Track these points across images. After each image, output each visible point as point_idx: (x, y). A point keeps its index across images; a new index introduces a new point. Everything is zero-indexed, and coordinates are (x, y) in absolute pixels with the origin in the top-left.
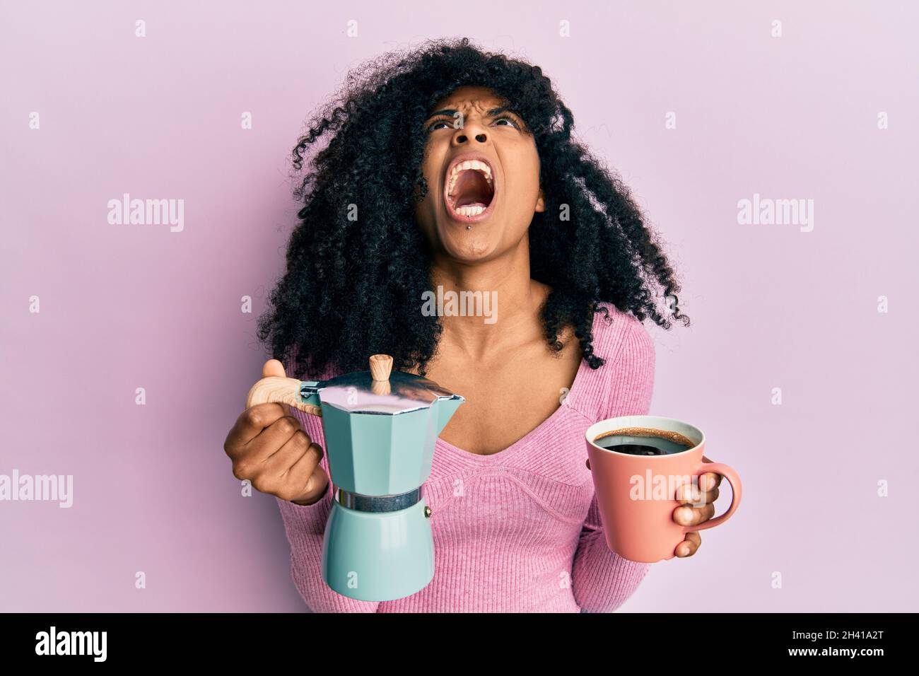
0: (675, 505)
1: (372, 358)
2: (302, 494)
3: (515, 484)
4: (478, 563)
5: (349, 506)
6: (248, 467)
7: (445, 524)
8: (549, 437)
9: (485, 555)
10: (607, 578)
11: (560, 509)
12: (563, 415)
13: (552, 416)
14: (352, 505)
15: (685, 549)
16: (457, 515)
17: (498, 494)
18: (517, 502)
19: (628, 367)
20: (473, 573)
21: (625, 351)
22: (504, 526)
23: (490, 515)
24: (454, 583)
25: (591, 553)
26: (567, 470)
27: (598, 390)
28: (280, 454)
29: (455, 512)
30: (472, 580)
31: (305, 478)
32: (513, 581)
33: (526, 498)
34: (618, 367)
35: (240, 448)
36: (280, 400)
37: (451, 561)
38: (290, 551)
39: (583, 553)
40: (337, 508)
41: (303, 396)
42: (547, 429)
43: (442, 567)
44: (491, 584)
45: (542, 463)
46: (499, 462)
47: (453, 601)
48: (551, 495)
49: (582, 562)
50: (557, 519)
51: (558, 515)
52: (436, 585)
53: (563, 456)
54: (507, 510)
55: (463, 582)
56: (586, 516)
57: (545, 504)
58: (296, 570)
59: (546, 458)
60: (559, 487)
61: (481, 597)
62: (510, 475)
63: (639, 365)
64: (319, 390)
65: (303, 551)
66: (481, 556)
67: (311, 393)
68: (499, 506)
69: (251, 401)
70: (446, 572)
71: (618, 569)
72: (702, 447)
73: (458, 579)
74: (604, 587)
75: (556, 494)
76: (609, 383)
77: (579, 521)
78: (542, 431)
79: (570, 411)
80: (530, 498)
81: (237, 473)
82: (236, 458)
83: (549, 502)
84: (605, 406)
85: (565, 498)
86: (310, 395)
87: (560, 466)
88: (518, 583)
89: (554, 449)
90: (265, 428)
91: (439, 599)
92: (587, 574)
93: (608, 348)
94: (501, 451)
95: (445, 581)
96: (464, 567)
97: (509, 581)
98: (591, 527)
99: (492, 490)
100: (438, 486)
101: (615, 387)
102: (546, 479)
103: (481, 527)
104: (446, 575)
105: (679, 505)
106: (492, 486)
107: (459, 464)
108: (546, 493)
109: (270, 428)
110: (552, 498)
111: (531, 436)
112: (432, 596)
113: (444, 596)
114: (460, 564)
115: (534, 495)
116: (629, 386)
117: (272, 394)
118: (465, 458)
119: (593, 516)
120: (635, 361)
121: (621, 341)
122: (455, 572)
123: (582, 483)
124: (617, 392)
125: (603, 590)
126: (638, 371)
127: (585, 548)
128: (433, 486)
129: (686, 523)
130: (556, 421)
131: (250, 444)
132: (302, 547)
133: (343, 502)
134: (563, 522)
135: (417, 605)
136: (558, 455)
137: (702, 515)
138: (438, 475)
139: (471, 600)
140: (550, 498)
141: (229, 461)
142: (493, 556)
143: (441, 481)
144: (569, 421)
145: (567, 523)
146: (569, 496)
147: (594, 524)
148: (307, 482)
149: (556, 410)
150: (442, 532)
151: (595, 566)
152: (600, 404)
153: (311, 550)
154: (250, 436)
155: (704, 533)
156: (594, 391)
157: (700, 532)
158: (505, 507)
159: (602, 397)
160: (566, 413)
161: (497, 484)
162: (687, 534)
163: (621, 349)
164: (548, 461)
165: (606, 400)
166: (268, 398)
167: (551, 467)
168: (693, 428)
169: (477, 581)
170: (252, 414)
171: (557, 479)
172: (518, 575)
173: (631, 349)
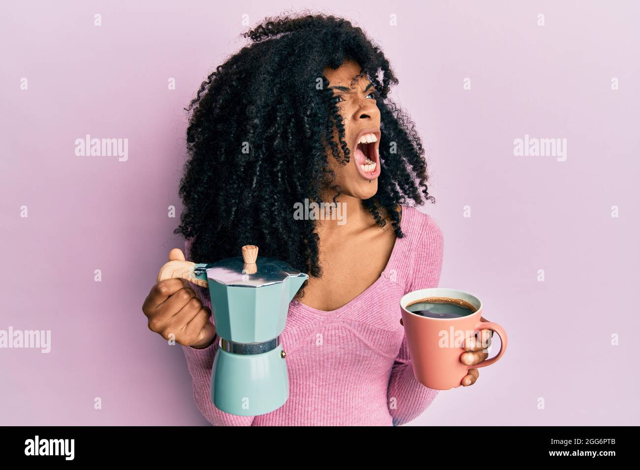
0: (462, 351)
1: (244, 248)
2: (196, 341)
3: (349, 331)
4: (324, 390)
5: (229, 350)
6: (158, 323)
7: (301, 360)
8: (372, 298)
9: (329, 384)
10: (412, 396)
11: (381, 348)
12: (382, 283)
13: (374, 284)
14: (231, 349)
15: (468, 381)
16: (309, 352)
17: (337, 337)
18: (350, 343)
19: (426, 250)
20: (320, 396)
21: (424, 238)
22: (342, 360)
23: (332, 352)
24: (307, 403)
25: (401, 380)
26: (385, 321)
27: (406, 265)
28: (180, 314)
29: (307, 351)
30: (320, 400)
31: (198, 330)
32: (348, 401)
33: (357, 340)
34: (419, 249)
35: (153, 309)
36: (181, 277)
37: (304, 388)
38: (192, 380)
39: (395, 379)
40: (220, 352)
41: (196, 274)
42: (371, 293)
43: (298, 392)
44: (332, 403)
45: (367, 316)
46: (338, 316)
47: (306, 415)
48: (374, 337)
49: (394, 386)
50: (379, 354)
51: (380, 351)
52: (294, 405)
53: (382, 311)
54: (344, 348)
55: (313, 402)
56: (398, 353)
57: (370, 344)
58: (196, 393)
59: (370, 312)
60: (379, 333)
61: (326, 412)
62: (345, 324)
63: (433, 248)
64: (207, 270)
65: (200, 380)
66: (326, 385)
67: (202, 272)
68: (338, 346)
69: (160, 277)
70: (301, 396)
71: (420, 390)
72: (481, 311)
73: (310, 400)
74: (410, 403)
75: (378, 337)
76: (413, 261)
77: (394, 356)
78: (367, 294)
79: (386, 280)
80: (360, 340)
81: (151, 327)
82: (150, 316)
83: (373, 342)
84: (411, 276)
85: (383, 339)
86: (201, 273)
87: (380, 318)
88: (351, 402)
89: (376, 307)
90: (170, 296)
91: (296, 414)
92: (398, 394)
93: (412, 237)
94: (339, 308)
95: (301, 402)
96: (314, 392)
97: (345, 401)
98: (401, 361)
99: (333, 335)
100: (296, 332)
101: (417, 262)
102: (371, 327)
103: (326, 361)
104: (301, 398)
105: (464, 351)
106: (333, 332)
107: (310, 317)
108: (371, 336)
109: (174, 296)
110: (375, 339)
111: (360, 298)
112: (292, 412)
113: (300, 412)
114: (311, 390)
115: (362, 338)
116: (427, 262)
117: (175, 273)
118: (314, 313)
119: (402, 353)
120: (431, 246)
121: (421, 232)
122: (307, 395)
123: (395, 330)
124: (418, 267)
125: (409, 404)
126: (433, 253)
127: (396, 376)
128: (292, 332)
129: (469, 364)
130: (377, 287)
131: (160, 307)
132: (199, 378)
133: (224, 348)
134: (382, 356)
135: (281, 418)
136: (378, 310)
137: (480, 358)
138: (295, 325)
139: (319, 414)
140: (374, 340)
141: (146, 319)
142: (334, 385)
143: (298, 329)
144: (386, 287)
145: (386, 357)
146: (386, 338)
147: (403, 358)
148: (200, 333)
149: (377, 280)
150: (299, 365)
151: (404, 388)
152: (407, 275)
153: (205, 380)
154: (159, 301)
155: (481, 370)
156: (403, 267)
157: (478, 369)
158: (343, 347)
159: (409, 270)
160: (384, 282)
161: (337, 331)
162: (469, 370)
163: (421, 238)
164: (371, 314)
165: (411, 272)
166: (172, 275)
167: (373, 318)
168: (474, 298)
169: (323, 401)
170: (160, 286)
171: (378, 327)
172: (351, 397)
173: (428, 237)
